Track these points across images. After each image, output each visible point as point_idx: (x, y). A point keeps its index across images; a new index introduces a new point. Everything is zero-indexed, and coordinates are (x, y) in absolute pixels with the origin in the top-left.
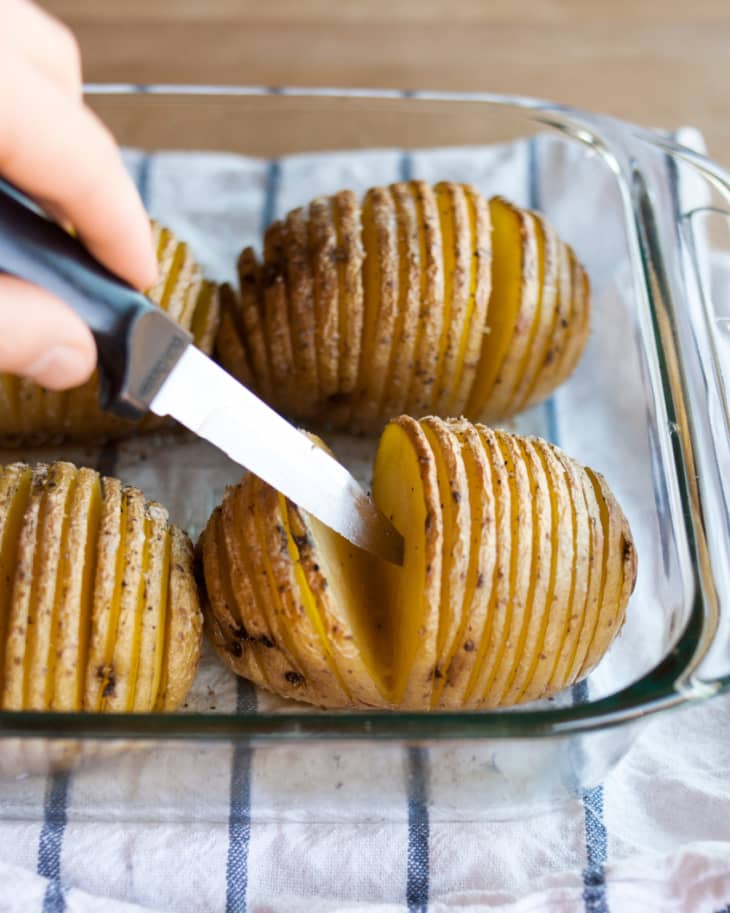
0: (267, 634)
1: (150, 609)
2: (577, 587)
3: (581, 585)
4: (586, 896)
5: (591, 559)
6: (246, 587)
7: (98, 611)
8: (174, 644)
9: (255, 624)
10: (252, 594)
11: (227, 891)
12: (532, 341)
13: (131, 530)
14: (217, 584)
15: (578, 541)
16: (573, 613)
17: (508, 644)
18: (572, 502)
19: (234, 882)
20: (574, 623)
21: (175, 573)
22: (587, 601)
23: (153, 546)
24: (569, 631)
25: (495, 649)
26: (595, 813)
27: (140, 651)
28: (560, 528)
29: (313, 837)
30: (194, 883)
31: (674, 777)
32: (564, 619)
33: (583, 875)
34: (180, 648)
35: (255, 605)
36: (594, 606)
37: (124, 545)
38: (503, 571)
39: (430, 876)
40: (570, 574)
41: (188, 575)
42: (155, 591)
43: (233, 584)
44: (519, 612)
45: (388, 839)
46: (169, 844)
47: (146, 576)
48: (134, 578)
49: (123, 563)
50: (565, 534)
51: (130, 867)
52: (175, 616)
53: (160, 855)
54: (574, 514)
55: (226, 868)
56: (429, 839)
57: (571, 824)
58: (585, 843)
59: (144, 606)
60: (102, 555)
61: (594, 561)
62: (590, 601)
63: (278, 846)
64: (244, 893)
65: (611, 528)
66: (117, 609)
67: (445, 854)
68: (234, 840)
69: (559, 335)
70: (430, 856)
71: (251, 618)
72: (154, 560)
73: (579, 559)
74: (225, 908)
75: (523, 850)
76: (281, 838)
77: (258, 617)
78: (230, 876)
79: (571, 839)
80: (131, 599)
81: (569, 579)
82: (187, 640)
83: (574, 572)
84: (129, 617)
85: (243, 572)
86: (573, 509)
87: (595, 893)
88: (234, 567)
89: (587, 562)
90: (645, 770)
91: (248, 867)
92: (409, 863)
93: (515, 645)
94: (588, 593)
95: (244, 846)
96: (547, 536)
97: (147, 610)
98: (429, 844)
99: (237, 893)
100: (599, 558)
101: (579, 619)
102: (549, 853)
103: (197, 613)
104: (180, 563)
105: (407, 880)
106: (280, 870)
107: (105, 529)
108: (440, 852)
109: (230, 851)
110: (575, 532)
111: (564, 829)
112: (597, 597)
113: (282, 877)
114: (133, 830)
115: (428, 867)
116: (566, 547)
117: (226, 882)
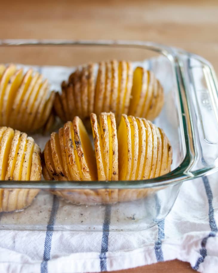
0: (62, 172)
1: (25, 162)
2: (154, 156)
3: (155, 155)
4: (155, 248)
5: (158, 148)
6: (56, 157)
7: (10, 160)
8: (32, 173)
9: (59, 168)
10: (58, 159)
11: (44, 250)
12: (145, 101)
13: (22, 140)
14: (48, 157)
15: (154, 143)
16: (153, 164)
17: (133, 172)
18: (152, 133)
19: (47, 248)
20: (153, 167)
21: (34, 154)
22: (157, 161)
23: (28, 145)
24: (152, 169)
25: (129, 174)
26: (162, 230)
27: (21, 174)
28: (149, 139)
29: (72, 235)
30: (34, 248)
31: (187, 220)
32: (150, 166)
33: (155, 243)
34: (34, 175)
35: (59, 162)
36: (159, 163)
37: (19, 144)
38: (129, 150)
39: (108, 247)
40: (152, 152)
41: (38, 155)
42: (28, 157)
43: (53, 156)
44: (136, 162)
45: (96, 235)
46: (27, 236)
47: (25, 153)
48: (21, 152)
49: (19, 148)
50: (150, 140)
51: (14, 242)
52: (33, 165)
53: (24, 238)
54: (153, 136)
55: (44, 243)
56: (108, 236)
57: (154, 233)
58: (158, 237)
59: (24, 160)
60: (12, 146)
61: (159, 149)
62: (158, 161)
63: (61, 238)
64: (50, 251)
65: (164, 141)
66: (16, 160)
67: (113, 240)
68: (47, 235)
69: (154, 101)
70: (109, 241)
71: (57, 166)
72: (28, 149)
73: (154, 148)
74: (43, 255)
75: (138, 240)
76: (62, 235)
77: (60, 166)
78: (45, 246)
79: (153, 237)
80: (20, 158)
81: (151, 153)
82: (36, 173)
83: (153, 152)
84: (19, 163)
85: (56, 153)
86: (153, 134)
87: (158, 247)
88: (53, 152)
89: (157, 149)
90: (178, 220)
91: (52, 244)
92: (102, 243)
93: (135, 173)
94: (157, 158)
95: (50, 237)
96: (144, 141)
97: (24, 162)
98: (109, 237)
99: (48, 251)
100: (160, 148)
101: (155, 166)
102: (146, 240)
103: (40, 166)
104: (36, 152)
105: (101, 248)
106: (61, 245)
107: (14, 139)
108: (112, 239)
109: (46, 238)
110: (153, 140)
111: (152, 235)
112: (161, 160)
113: (62, 247)
114: (17, 232)
115: (108, 244)
116: (150, 144)
117: (44, 247)
